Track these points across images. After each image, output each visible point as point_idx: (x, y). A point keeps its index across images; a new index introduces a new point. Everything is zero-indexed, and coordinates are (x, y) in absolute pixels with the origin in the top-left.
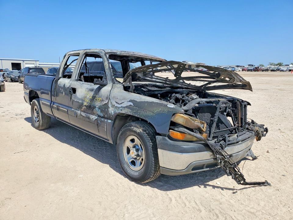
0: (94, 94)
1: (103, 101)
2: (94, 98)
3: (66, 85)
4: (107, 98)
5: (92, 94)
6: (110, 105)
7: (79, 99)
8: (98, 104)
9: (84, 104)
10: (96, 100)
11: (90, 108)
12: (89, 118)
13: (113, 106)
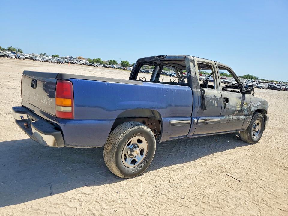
0: (242, 101)
1: (248, 104)
2: (242, 104)
3: (216, 96)
4: (250, 102)
5: (240, 101)
6: (252, 106)
7: (233, 107)
8: (245, 107)
9: (237, 110)
10: (244, 104)
11: (241, 111)
12: (239, 119)
13: (254, 106)
